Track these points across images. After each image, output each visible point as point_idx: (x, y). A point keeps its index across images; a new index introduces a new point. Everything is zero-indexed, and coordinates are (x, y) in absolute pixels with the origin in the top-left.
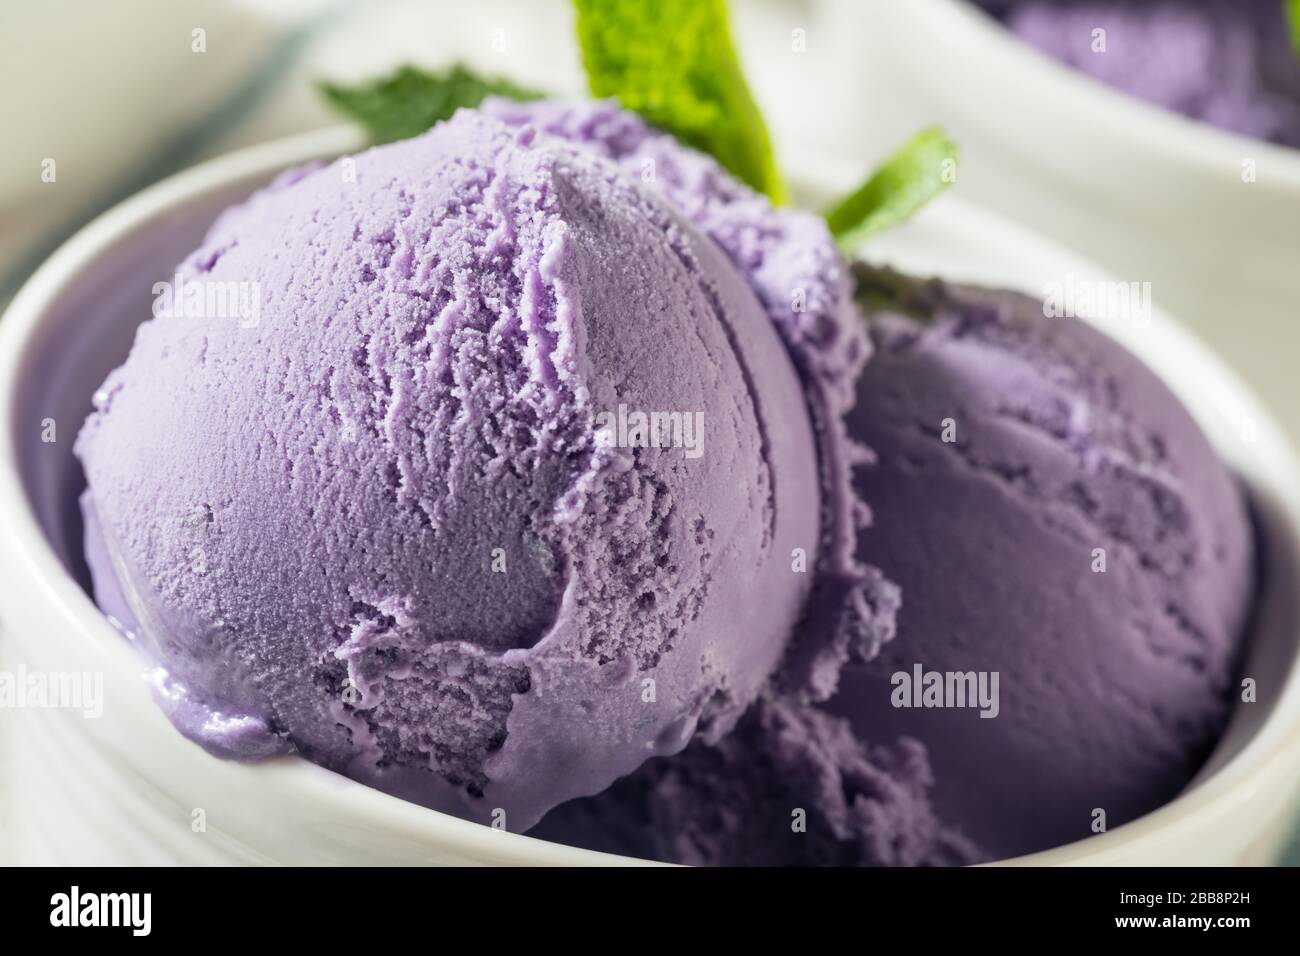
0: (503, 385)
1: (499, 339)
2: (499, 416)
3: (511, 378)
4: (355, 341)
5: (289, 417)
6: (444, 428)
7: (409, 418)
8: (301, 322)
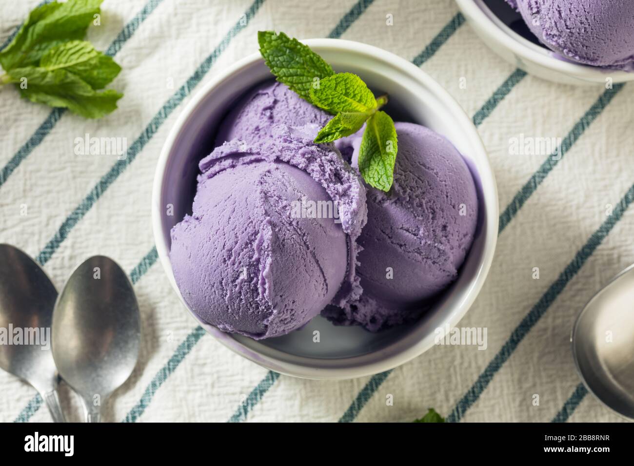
0: (253, 295)
1: (253, 286)
2: (252, 303)
3: (255, 294)
4: (220, 279)
5: (206, 288)
6: (239, 303)
7: (231, 298)
8: (209, 267)
